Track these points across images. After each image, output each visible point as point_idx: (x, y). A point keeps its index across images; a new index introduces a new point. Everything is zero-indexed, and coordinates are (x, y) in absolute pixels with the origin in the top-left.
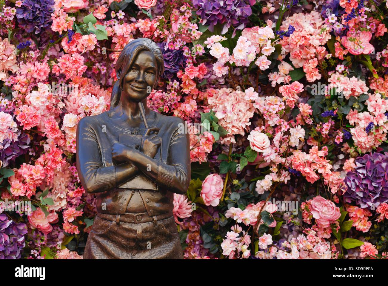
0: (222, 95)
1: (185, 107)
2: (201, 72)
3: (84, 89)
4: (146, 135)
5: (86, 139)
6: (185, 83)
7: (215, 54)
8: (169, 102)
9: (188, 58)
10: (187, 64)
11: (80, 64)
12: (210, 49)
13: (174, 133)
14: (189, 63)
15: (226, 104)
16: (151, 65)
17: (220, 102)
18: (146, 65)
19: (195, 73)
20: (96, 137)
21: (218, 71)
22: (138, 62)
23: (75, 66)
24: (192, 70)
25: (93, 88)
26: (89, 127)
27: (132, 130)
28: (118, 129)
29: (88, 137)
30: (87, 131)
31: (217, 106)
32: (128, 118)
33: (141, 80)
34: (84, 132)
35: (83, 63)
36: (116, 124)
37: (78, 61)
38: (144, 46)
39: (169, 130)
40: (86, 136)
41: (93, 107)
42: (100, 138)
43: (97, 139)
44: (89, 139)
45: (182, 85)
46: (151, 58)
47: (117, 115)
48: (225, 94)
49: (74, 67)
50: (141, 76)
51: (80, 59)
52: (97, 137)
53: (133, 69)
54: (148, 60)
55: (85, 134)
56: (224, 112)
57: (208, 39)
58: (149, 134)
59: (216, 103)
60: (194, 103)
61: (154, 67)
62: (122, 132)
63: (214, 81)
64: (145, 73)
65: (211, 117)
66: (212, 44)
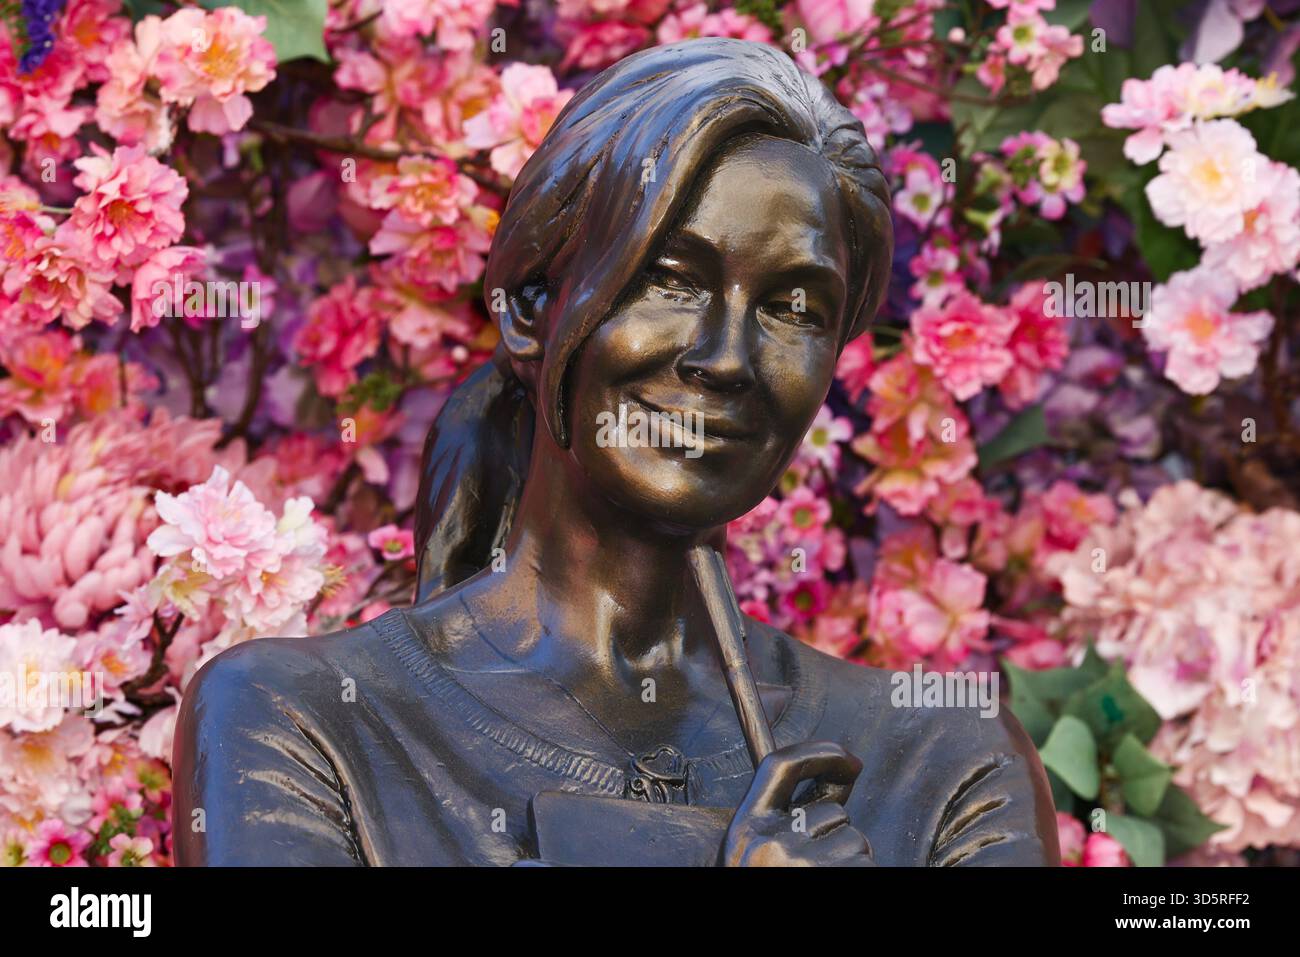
0: (1171, 539)
1: (900, 614)
2: (1026, 351)
3: (104, 445)
4: (761, 808)
5: (270, 818)
6: (900, 428)
7: (1192, 206)
8: (764, 576)
9: (930, 233)
10: (921, 288)
11: (155, 232)
12: (1152, 170)
13: (953, 808)
14: (936, 277)
15: (1205, 612)
16: (804, 246)
17: (1165, 588)
18: (773, 248)
19: (986, 352)
20: (347, 806)
21: (1193, 349)
22: (706, 224)
23: (117, 243)
24: (968, 333)
25: (171, 438)
26: (284, 724)
27: (629, 768)
28: (518, 756)
29: (291, 804)
30: (274, 759)
31: (1138, 622)
32: (590, 671)
33: (728, 362)
34: (252, 765)
35: (178, 223)
36: (497, 716)
37: (144, 207)
38: (762, 95)
39: (911, 775)
40: (266, 798)
41: (242, 580)
42: (378, 815)
43: (353, 827)
44: (292, 819)
45: (865, 446)
46: (809, 196)
47: (493, 642)
48: (1188, 532)
49: (106, 255)
50: (733, 333)
51: (156, 197)
52: (359, 809)
53: (662, 276)
54: (782, 208)
55: (259, 776)
56: (1192, 671)
57: (1133, 89)
58: (783, 802)
59: (1128, 598)
60: (964, 586)
61: (831, 264)
62: (554, 776)
63: (1074, 434)
64: (761, 315)
65: (1108, 703)
66: (1172, 127)
